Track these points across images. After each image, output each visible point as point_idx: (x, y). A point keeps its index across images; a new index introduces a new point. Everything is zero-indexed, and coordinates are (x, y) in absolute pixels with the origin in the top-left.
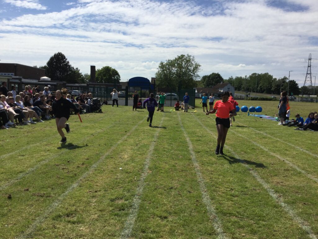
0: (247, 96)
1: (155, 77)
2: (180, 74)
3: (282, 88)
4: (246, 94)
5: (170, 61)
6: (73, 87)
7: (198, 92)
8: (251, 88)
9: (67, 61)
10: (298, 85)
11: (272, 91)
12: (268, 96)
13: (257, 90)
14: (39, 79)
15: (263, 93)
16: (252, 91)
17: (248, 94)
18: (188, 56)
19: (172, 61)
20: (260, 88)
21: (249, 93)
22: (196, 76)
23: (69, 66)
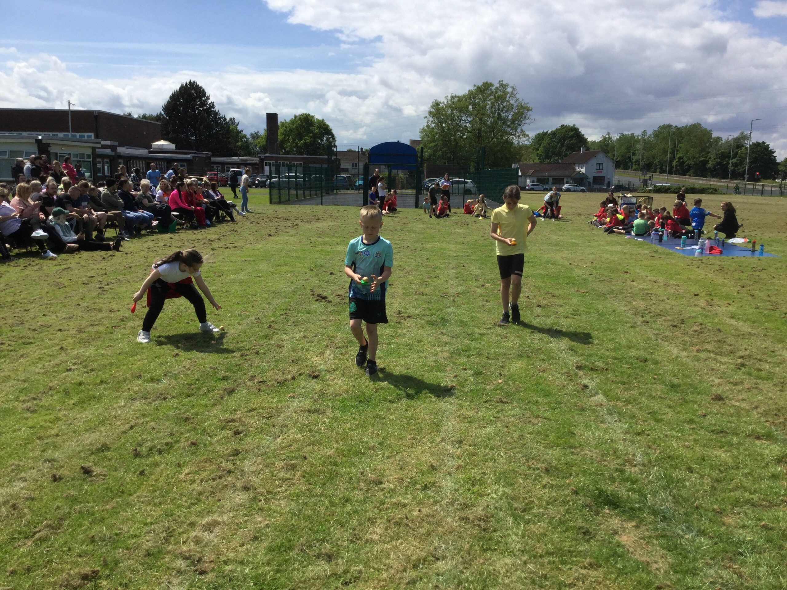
0: (645, 182)
1: (419, 139)
2: (480, 130)
3: (735, 160)
4: (642, 178)
5: (456, 99)
6: (226, 166)
7: (524, 174)
8: (656, 162)
9: (210, 101)
10: (774, 155)
11: (710, 168)
12: (697, 181)
13: (671, 167)
14: (148, 147)
15: (685, 175)
16: (658, 170)
17: (647, 177)
18: (501, 85)
19: (460, 99)
20: (679, 161)
21: (649, 174)
22: (519, 136)
23: (216, 114)
